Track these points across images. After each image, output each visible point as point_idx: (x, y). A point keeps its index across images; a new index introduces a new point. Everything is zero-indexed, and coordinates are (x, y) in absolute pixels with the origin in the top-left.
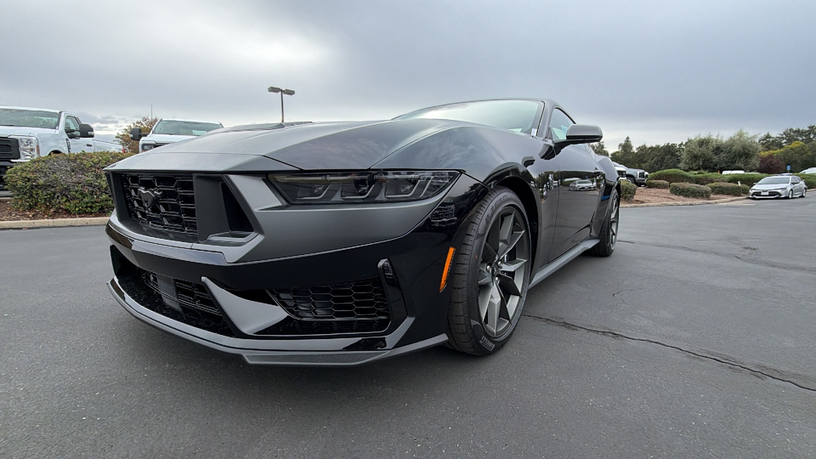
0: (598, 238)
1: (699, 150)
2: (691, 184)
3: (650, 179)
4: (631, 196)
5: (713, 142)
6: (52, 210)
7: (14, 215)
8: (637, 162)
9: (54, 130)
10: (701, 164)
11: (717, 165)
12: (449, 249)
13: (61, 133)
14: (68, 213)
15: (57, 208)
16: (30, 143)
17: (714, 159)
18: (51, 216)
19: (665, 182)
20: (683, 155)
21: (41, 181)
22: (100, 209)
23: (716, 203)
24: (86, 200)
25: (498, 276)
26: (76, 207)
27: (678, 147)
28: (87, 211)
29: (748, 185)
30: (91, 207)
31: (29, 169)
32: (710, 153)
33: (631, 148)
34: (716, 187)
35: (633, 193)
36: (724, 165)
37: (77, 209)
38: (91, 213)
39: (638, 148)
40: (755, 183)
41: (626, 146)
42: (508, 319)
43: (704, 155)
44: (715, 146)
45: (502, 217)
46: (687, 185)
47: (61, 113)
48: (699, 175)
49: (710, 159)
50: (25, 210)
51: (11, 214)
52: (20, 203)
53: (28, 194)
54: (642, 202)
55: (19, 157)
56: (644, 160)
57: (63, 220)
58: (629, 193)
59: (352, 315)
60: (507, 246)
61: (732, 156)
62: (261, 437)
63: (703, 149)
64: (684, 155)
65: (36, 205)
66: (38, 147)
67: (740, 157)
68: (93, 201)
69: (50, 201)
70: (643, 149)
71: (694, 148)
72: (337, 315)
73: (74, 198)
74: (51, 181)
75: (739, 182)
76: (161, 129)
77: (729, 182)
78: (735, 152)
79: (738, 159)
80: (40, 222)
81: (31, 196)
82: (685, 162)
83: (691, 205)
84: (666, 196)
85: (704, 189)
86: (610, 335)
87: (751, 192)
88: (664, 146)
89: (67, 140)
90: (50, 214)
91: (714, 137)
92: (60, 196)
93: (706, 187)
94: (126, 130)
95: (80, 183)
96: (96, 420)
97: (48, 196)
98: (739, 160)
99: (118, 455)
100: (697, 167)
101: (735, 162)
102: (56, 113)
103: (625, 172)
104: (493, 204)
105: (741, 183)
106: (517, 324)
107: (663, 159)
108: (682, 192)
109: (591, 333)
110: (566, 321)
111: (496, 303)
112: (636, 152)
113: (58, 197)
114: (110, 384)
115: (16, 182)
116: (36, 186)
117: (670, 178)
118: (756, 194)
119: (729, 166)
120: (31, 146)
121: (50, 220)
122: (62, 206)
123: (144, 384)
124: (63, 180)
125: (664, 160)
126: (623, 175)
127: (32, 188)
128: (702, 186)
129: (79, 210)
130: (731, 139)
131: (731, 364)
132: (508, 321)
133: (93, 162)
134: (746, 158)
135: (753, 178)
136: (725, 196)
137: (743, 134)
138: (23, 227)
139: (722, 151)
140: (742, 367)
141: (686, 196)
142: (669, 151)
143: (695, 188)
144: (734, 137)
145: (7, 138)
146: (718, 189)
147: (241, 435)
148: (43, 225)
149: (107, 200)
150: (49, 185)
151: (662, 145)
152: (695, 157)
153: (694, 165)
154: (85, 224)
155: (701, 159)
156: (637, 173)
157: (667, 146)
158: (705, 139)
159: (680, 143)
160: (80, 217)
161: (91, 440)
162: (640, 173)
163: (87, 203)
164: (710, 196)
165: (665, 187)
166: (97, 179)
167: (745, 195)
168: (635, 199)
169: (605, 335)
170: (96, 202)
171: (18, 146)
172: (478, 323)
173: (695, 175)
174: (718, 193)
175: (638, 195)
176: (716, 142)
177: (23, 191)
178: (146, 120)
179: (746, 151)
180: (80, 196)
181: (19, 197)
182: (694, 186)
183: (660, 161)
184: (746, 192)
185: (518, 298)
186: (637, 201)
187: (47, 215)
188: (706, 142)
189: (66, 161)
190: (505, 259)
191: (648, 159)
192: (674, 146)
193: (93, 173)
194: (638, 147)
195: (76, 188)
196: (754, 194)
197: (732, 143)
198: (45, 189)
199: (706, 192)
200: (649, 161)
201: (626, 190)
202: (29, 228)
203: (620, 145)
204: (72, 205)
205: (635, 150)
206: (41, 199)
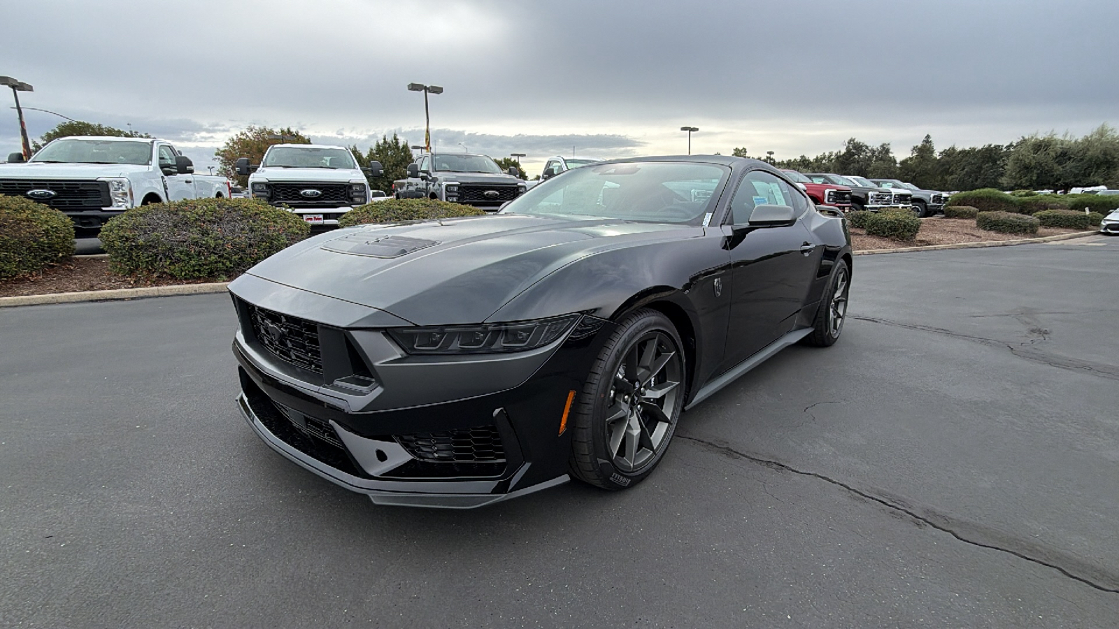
0: (812, 326)
1: (1034, 157)
2: (1010, 214)
3: (950, 205)
4: (912, 235)
5: (1057, 144)
6: (155, 275)
7: (113, 281)
8: (939, 174)
9: (147, 166)
10: (1034, 178)
11: (1060, 180)
12: (569, 392)
13: (154, 168)
14: (174, 279)
15: (160, 272)
16: (122, 186)
17: (1056, 171)
18: (154, 282)
19: (973, 209)
20: (1007, 165)
21: (141, 241)
22: (209, 273)
23: (1045, 241)
24: (193, 262)
25: (641, 404)
26: (182, 271)
27: (1005, 150)
28: (195, 275)
29: (1102, 213)
30: (199, 271)
31: (125, 225)
32: (1051, 162)
33: (932, 152)
34: (1049, 217)
35: (914, 229)
36: (1071, 180)
37: (183, 274)
38: (199, 278)
39: (941, 153)
40: (1111, 211)
41: (924, 150)
42: (652, 448)
43: (1041, 165)
44: (1059, 151)
45: (642, 345)
46: (1003, 215)
47: (152, 142)
48: (1027, 198)
49: (1051, 170)
50: (125, 275)
51: (109, 280)
52: (119, 266)
53: (127, 256)
54: (928, 243)
55: (111, 205)
56: (950, 170)
57: (169, 287)
58: (909, 231)
59: (471, 457)
60: (649, 373)
61: (1085, 167)
62: (387, 569)
63: (1041, 156)
64: (1010, 166)
65: (137, 268)
66: (130, 190)
67: (1098, 167)
68: (201, 263)
69: (152, 265)
70: (950, 153)
71: (1026, 154)
72: (458, 457)
73: (178, 260)
74: (152, 241)
75: (1087, 209)
76: (273, 159)
77: (1072, 209)
78: (1090, 160)
79: (1094, 170)
80: (144, 291)
81: (130, 259)
82: (1010, 175)
83: (1004, 245)
84: (969, 231)
85: (1029, 221)
86: (775, 466)
87: (1104, 223)
88: (982, 149)
89: (163, 178)
90: (154, 280)
91: (1059, 137)
92: (163, 258)
93: (1032, 219)
94: (228, 144)
95: (185, 242)
96: (241, 546)
97: (150, 259)
98: (1095, 172)
99: (265, 580)
100: (1028, 184)
101: (1089, 175)
102: (148, 143)
103: (910, 195)
104: (625, 336)
105: (1090, 210)
106: (665, 452)
107: (980, 168)
108: (995, 225)
109: (754, 462)
110: (730, 447)
111: (635, 435)
112: (938, 158)
113: (161, 259)
114: (249, 511)
115: (113, 241)
116: (136, 246)
117: (979, 202)
118: (1112, 227)
119: (1080, 181)
120: (123, 190)
121: (155, 288)
122: (166, 270)
123: (280, 511)
124: (166, 239)
125: (980, 171)
126: (907, 200)
127: (132, 249)
128: (1027, 217)
129: (185, 275)
130: (1086, 139)
131: (897, 508)
132: (652, 452)
133: (197, 214)
134: (1108, 168)
135: (1111, 202)
136: (1062, 231)
137: (1106, 131)
138: (126, 297)
139: (1070, 159)
140: (908, 513)
141: (999, 231)
142: (990, 157)
143: (1015, 220)
144: (1091, 136)
145: (95, 181)
146: (1053, 220)
147: (369, 567)
148: (147, 294)
149: (216, 262)
150: (150, 245)
151: (979, 146)
152: (1027, 168)
153: (1023, 180)
154: (193, 292)
155: (1035, 171)
156: (929, 196)
157: (987, 149)
158: (1043, 141)
159: (1008, 144)
160: (187, 283)
161: (241, 566)
162: (934, 197)
163: (194, 266)
164: (1036, 230)
165: (972, 216)
166: (203, 235)
167: (1095, 228)
168: (918, 238)
169: (768, 466)
170: (204, 265)
171: (109, 191)
172: (606, 461)
173: (1019, 198)
174: (1052, 226)
175: (925, 230)
176: (1062, 144)
177: (121, 253)
178: (252, 130)
179: (1109, 158)
180: (186, 258)
181: (118, 259)
182: (1013, 216)
183: (975, 172)
184: (1096, 223)
185: (667, 424)
186: (921, 241)
187: (150, 281)
188: (1046, 145)
189: (167, 214)
190: (652, 383)
191: (956, 169)
192: (998, 148)
193: (198, 228)
194: (942, 151)
195: (180, 248)
196: (1108, 226)
197: (1088, 143)
198: (146, 250)
199: (1031, 226)
200: (958, 172)
201: (905, 226)
202: (132, 299)
203: (915, 148)
204: (177, 269)
205: (937, 155)
206: (142, 262)
